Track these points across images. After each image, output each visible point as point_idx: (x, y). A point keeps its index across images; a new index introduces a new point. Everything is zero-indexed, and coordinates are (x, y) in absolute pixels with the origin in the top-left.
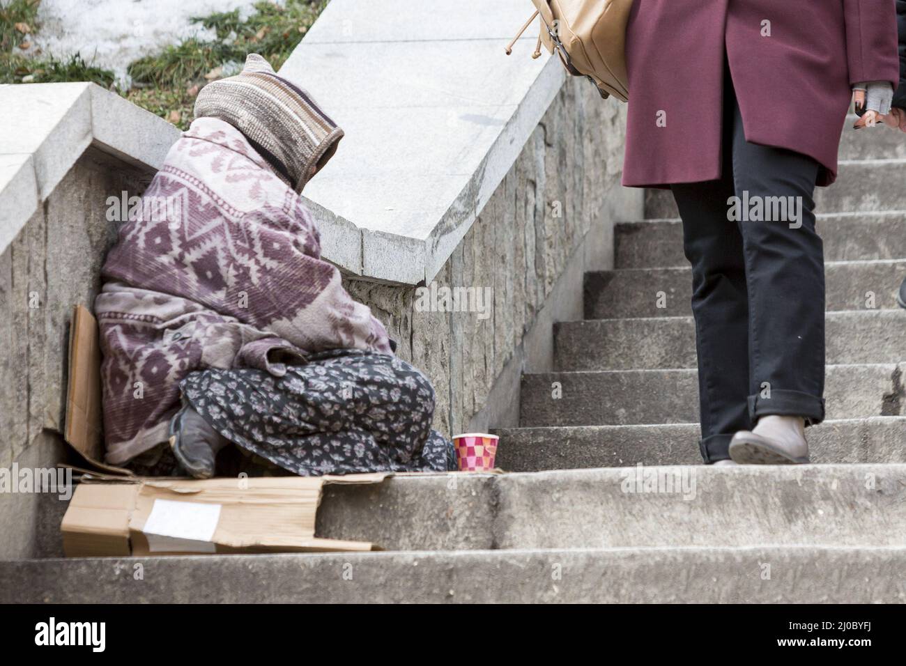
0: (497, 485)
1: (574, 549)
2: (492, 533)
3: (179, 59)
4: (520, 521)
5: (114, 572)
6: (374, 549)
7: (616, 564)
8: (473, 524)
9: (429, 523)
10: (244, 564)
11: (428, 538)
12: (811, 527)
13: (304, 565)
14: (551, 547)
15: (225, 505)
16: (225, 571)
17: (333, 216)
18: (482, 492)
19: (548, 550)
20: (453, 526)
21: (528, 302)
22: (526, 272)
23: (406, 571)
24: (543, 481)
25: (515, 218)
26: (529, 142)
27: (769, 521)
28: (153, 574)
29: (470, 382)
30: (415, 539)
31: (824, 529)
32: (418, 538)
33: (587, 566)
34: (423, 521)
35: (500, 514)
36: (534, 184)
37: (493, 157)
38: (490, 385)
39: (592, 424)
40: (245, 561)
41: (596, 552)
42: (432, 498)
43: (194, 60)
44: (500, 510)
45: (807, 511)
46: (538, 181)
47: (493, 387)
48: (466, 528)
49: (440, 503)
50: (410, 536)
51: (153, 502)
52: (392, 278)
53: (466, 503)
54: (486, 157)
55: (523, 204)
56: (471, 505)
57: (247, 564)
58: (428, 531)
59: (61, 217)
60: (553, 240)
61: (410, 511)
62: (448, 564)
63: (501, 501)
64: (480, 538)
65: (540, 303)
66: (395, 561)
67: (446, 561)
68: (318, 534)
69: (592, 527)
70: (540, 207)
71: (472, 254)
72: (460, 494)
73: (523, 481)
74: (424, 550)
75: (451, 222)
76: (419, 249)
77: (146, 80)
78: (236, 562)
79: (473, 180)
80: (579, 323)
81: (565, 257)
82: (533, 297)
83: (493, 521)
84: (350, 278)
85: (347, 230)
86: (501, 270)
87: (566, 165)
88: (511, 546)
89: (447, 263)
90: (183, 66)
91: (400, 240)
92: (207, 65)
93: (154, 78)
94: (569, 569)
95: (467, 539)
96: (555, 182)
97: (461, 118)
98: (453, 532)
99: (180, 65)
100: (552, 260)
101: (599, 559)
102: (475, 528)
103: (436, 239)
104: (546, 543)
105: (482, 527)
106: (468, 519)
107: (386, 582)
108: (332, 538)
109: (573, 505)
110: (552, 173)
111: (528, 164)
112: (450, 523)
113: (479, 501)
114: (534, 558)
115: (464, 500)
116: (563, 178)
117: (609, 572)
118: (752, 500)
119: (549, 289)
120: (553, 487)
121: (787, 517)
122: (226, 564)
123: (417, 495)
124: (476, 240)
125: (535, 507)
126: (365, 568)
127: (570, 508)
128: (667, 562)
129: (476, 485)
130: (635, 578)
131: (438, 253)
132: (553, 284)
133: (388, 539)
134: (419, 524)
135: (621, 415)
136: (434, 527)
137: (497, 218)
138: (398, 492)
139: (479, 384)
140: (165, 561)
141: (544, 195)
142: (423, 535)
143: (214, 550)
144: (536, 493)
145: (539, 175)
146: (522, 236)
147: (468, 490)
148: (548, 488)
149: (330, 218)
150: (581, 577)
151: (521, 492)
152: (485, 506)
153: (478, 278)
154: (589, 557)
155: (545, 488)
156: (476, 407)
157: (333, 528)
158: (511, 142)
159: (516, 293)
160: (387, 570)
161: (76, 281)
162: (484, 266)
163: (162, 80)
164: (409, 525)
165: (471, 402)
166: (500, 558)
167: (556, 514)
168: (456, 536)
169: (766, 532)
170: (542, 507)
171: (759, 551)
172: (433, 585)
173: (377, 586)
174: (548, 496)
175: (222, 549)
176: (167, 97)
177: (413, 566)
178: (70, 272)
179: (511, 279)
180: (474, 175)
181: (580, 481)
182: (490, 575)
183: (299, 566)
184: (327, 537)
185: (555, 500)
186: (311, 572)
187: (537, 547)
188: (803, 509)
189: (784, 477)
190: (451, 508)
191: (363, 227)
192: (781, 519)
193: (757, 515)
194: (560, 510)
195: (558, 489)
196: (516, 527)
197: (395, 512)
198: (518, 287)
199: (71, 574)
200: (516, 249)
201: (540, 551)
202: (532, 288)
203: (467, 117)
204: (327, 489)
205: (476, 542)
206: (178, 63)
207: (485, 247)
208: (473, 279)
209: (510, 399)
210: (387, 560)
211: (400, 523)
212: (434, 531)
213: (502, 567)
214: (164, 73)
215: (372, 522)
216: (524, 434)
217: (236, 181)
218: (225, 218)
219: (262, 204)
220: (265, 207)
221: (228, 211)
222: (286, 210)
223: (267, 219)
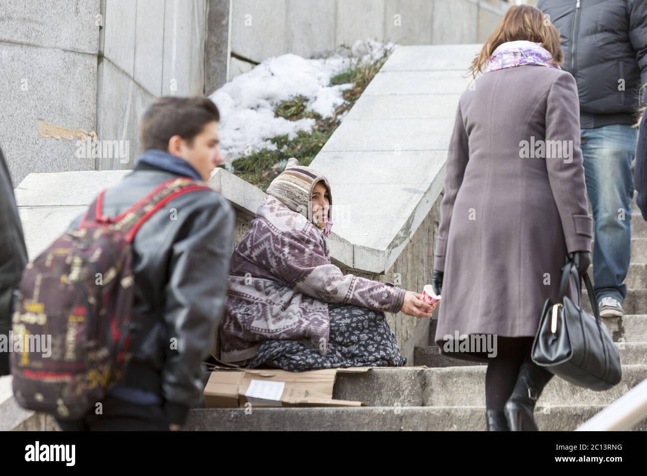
0: (425, 374)
1: (464, 407)
2: (422, 398)
3: (258, 159)
4: (436, 392)
5: (231, 416)
6: (362, 405)
8: (413, 394)
9: (390, 392)
10: (297, 413)
11: (389, 401)
12: (584, 397)
13: (327, 413)
14: (452, 405)
15: (287, 383)
16: (287, 416)
17: (339, 238)
18: (417, 378)
19: (451, 407)
20: (402, 394)
23: (379, 417)
24: (448, 372)
25: (428, 240)
26: (436, 203)
27: (562, 393)
29: (406, 323)
30: (383, 401)
31: (591, 398)
32: (385, 400)
33: (471, 415)
34: (387, 392)
35: (426, 388)
37: (418, 210)
38: (415, 324)
40: (298, 411)
41: (476, 408)
42: (392, 380)
43: (266, 160)
44: (426, 386)
47: (417, 326)
48: (409, 395)
49: (396, 383)
50: (380, 399)
51: (250, 381)
52: (368, 269)
53: (409, 383)
54: (415, 209)
55: (432, 234)
56: (411, 384)
58: (390, 397)
61: (381, 386)
62: (400, 413)
63: (427, 382)
64: (416, 401)
66: (373, 412)
68: (334, 397)
69: (473, 396)
71: (407, 259)
72: (406, 378)
73: (438, 372)
74: (388, 406)
75: (397, 242)
76: (381, 255)
77: (242, 169)
78: (293, 411)
79: (408, 221)
83: (423, 392)
84: (346, 269)
85: (346, 245)
86: (421, 267)
88: (432, 405)
89: (395, 263)
90: (260, 162)
91: (372, 250)
92: (272, 162)
93: (246, 168)
94: (462, 416)
95: (409, 401)
97: (402, 190)
98: (402, 397)
101: (477, 411)
102: (414, 395)
103: (390, 250)
104: (450, 403)
105: (417, 395)
106: (410, 391)
107: (369, 422)
108: (341, 399)
109: (463, 384)
111: (434, 213)
112: (401, 393)
113: (416, 382)
114: (444, 410)
115: (408, 381)
118: (554, 383)
120: (453, 375)
121: (572, 392)
122: (288, 412)
123: (384, 378)
124: (409, 251)
125: (444, 385)
126: (358, 415)
127: (462, 386)
129: (414, 374)
131: (390, 258)
133: (369, 400)
134: (385, 393)
136: (393, 395)
137: (420, 241)
138: (374, 377)
139: (410, 324)
140: (257, 410)
142: (387, 399)
143: (281, 405)
144: (444, 378)
145: (440, 219)
146: (431, 249)
147: (410, 376)
148: (451, 376)
150: (468, 421)
151: (437, 378)
152: (419, 384)
153: (410, 270)
154: (472, 410)
155: (449, 375)
156: (408, 335)
157: (341, 395)
158: (427, 202)
159: (429, 279)
160: (369, 416)
162: (413, 265)
163: (249, 170)
164: (380, 394)
165: (406, 333)
166: (427, 411)
167: (455, 389)
168: (404, 399)
169: (561, 399)
170: (447, 385)
171: (559, 408)
172: (393, 424)
173: (364, 424)
174: (451, 380)
175: (285, 405)
176: (252, 177)
177: (382, 414)
179: (427, 271)
180: (409, 219)
181: (467, 372)
182: (421, 419)
183: (325, 414)
184: (338, 399)
185: (454, 382)
186: (331, 416)
187: (445, 405)
190: (401, 385)
191: (354, 244)
192: (568, 392)
193: (557, 391)
194: (457, 386)
195: (456, 376)
196: (434, 395)
197: (373, 387)
198: (429, 275)
199: (209, 417)
200: (429, 256)
201: (447, 407)
203: (405, 189)
204: (339, 375)
205: (414, 402)
206: (258, 161)
207: (413, 255)
208: (407, 271)
209: (424, 331)
210: (370, 411)
211: (375, 393)
212: (393, 397)
213: (428, 415)
214: (251, 166)
215: (361, 392)
216: (432, 350)
217: (281, 216)
218: (272, 233)
219: (291, 229)
220: (293, 230)
221: (274, 229)
222: (304, 232)
223: (293, 236)
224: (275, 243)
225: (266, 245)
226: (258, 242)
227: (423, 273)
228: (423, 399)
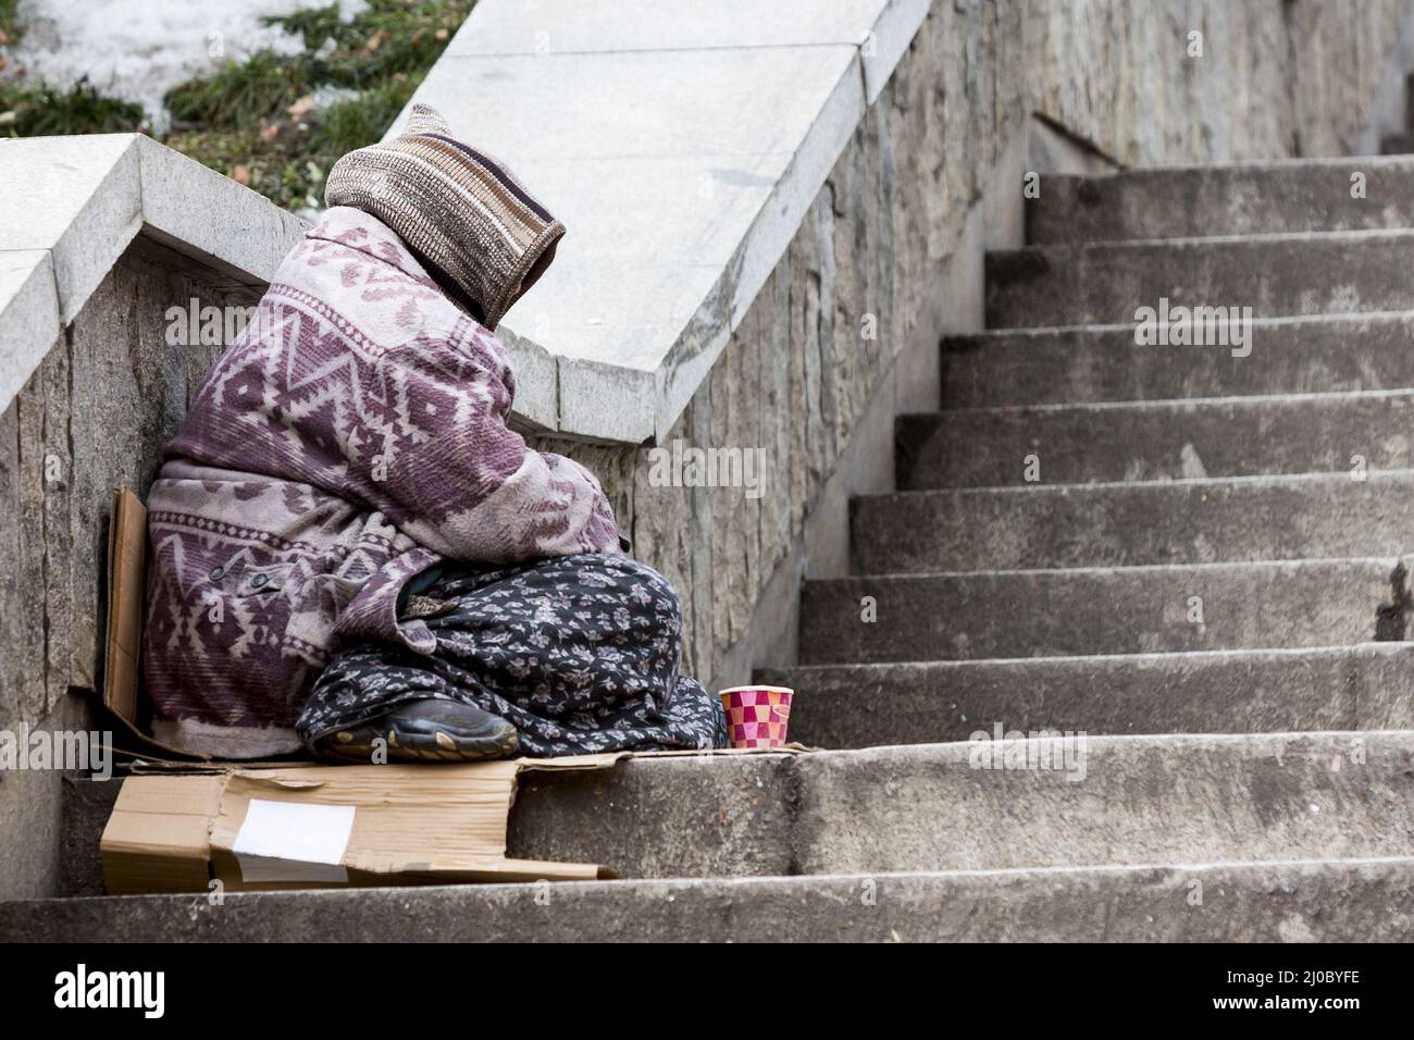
0: (796, 770)
1: (921, 873)
2: (790, 846)
3: (245, 83)
4: (834, 826)
5: (188, 918)
6: (602, 875)
7: (993, 895)
8: (760, 833)
9: (689, 831)
10: (396, 901)
11: (687, 857)
12: (1300, 832)
13: (493, 902)
14: (886, 869)
15: (362, 807)
16: (365, 913)
17: (513, 338)
18: (773, 782)
19: (882, 875)
20: (727, 836)
21: (810, 464)
22: (807, 420)
23: (655, 910)
24: (871, 763)
25: (790, 332)
26: (810, 211)
28: (252, 919)
29: (724, 595)
30: (666, 858)
31: (1321, 835)
32: (672, 856)
33: (946, 899)
34: (679, 828)
35: (802, 815)
36: (817, 278)
37: (757, 238)
38: (753, 599)
39: (915, 660)
40: (399, 896)
41: (960, 877)
42: (694, 792)
43: (270, 85)
44: (802, 809)
45: (1293, 807)
46: (823, 272)
47: (759, 602)
48: (749, 838)
49: (705, 800)
50: (658, 853)
51: (247, 803)
52: (603, 433)
53: (747, 799)
54: (746, 237)
55: (801, 309)
56: (755, 802)
57: (402, 901)
58: (687, 844)
59: (91, 348)
60: (848, 366)
61: (659, 812)
62: (723, 898)
63: (804, 795)
64: (771, 855)
65: (829, 466)
66: (638, 894)
67: (720, 894)
68: (510, 853)
69: (950, 835)
70: (826, 314)
71: (725, 393)
72: (738, 785)
73: (839, 763)
74: (682, 875)
75: (694, 342)
76: (645, 386)
77: (194, 117)
78: (384, 898)
79: (726, 275)
80: (889, 497)
81: (867, 392)
82: (818, 456)
83: (791, 827)
84: (539, 435)
85: (535, 359)
86: (768, 416)
87: (866, 246)
88: (820, 868)
89: (687, 407)
90: (251, 95)
91: (617, 373)
92: (291, 92)
93: (205, 115)
94: (917, 904)
95: (749, 857)
96: (851, 273)
98: (728, 846)
99: (247, 95)
100: (846, 398)
101: (967, 888)
102: (762, 838)
103: (671, 369)
104: (876, 863)
105: (773, 837)
106: (750, 824)
107: (625, 928)
108: (534, 859)
109: (918, 801)
110: (845, 259)
111: (807, 247)
112: (722, 832)
113: (768, 795)
114: (861, 887)
115: (745, 794)
116: (861, 267)
117: (981, 909)
118: (1204, 791)
119: (842, 443)
120: (886, 772)
121: (1261, 817)
122: (368, 902)
123: (668, 787)
124: (729, 369)
125: (858, 805)
126: (590, 907)
127: (913, 805)
128: (1075, 893)
129: (762, 771)
130: (1022, 918)
131: (674, 391)
132: (848, 436)
133: (623, 857)
134: (673, 833)
135: (960, 645)
136: (697, 838)
137: (762, 334)
138: (638, 783)
139: (738, 599)
140: (271, 898)
141: (834, 294)
142: (679, 852)
143: (345, 879)
144: (858, 781)
145: (825, 264)
146: (799, 360)
147: (750, 779)
148: (878, 775)
149: (508, 340)
150: (936, 918)
151: (835, 781)
152: (779, 804)
153: (733, 430)
154: (949, 885)
155: (874, 773)
156: (734, 634)
157: (535, 842)
158: (785, 211)
159: (794, 452)
160: (626, 909)
161: (116, 450)
162: (743, 410)
163: (220, 117)
164: (657, 836)
165: (726, 627)
166: (806, 889)
167: (891, 815)
168: (732, 853)
169: (1228, 841)
170: (868, 805)
171: (1221, 872)
172: (700, 932)
174: (878, 787)
175: (360, 878)
176: (228, 143)
177: (667, 902)
178: (107, 437)
179: (784, 429)
180: (727, 267)
181: (929, 763)
182: (789, 916)
183: (485, 904)
184: (525, 857)
185: (889, 793)
186: (505, 913)
187: (862, 869)
188: (1287, 803)
189: (1255, 753)
190: (724, 808)
191: (559, 354)
192: (1251, 819)
193: (1213, 814)
194: (898, 808)
195: (894, 775)
196: (828, 837)
197: (634, 814)
198: (794, 443)
199: (119, 920)
200: (791, 382)
201: (868, 877)
202: (815, 443)
203: (715, 172)
204: (524, 780)
205: (764, 861)
206: (245, 90)
207: (743, 379)
208: (726, 432)
209: (783, 620)
210: (626, 893)
211: (642, 832)
212: (696, 844)
213: (810, 903)
214: (222, 106)
215: (598, 830)
216: (808, 677)
217: (379, 299)
218: (355, 354)
219: (414, 335)
220: (418, 339)
221: (360, 344)
222: (453, 343)
223: (421, 360)
224: (367, 387)
225: (336, 392)
226: (304, 382)
227: (775, 435)
228: (792, 849)
